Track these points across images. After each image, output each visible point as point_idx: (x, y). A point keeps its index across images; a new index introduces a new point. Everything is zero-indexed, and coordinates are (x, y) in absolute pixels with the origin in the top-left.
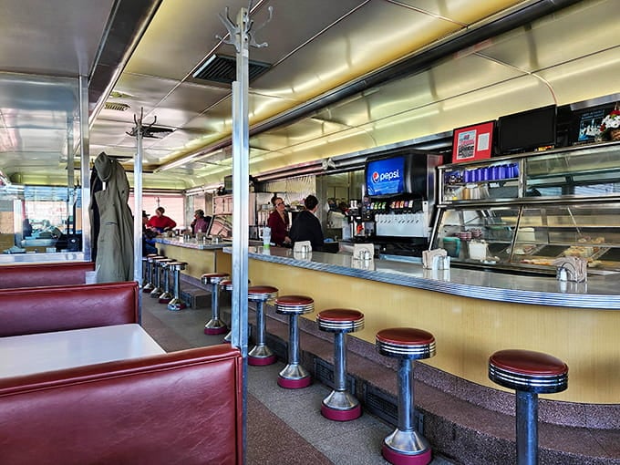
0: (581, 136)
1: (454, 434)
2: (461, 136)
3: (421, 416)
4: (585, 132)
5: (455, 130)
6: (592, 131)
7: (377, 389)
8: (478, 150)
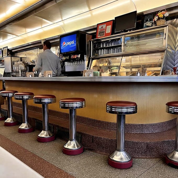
0: (144, 26)
1: (93, 140)
2: (100, 27)
3: (80, 135)
4: (146, 24)
5: (98, 24)
6: (149, 24)
7: (62, 128)
8: (106, 33)
